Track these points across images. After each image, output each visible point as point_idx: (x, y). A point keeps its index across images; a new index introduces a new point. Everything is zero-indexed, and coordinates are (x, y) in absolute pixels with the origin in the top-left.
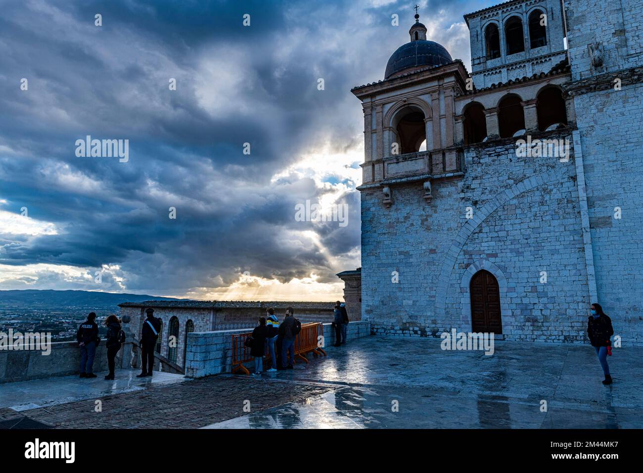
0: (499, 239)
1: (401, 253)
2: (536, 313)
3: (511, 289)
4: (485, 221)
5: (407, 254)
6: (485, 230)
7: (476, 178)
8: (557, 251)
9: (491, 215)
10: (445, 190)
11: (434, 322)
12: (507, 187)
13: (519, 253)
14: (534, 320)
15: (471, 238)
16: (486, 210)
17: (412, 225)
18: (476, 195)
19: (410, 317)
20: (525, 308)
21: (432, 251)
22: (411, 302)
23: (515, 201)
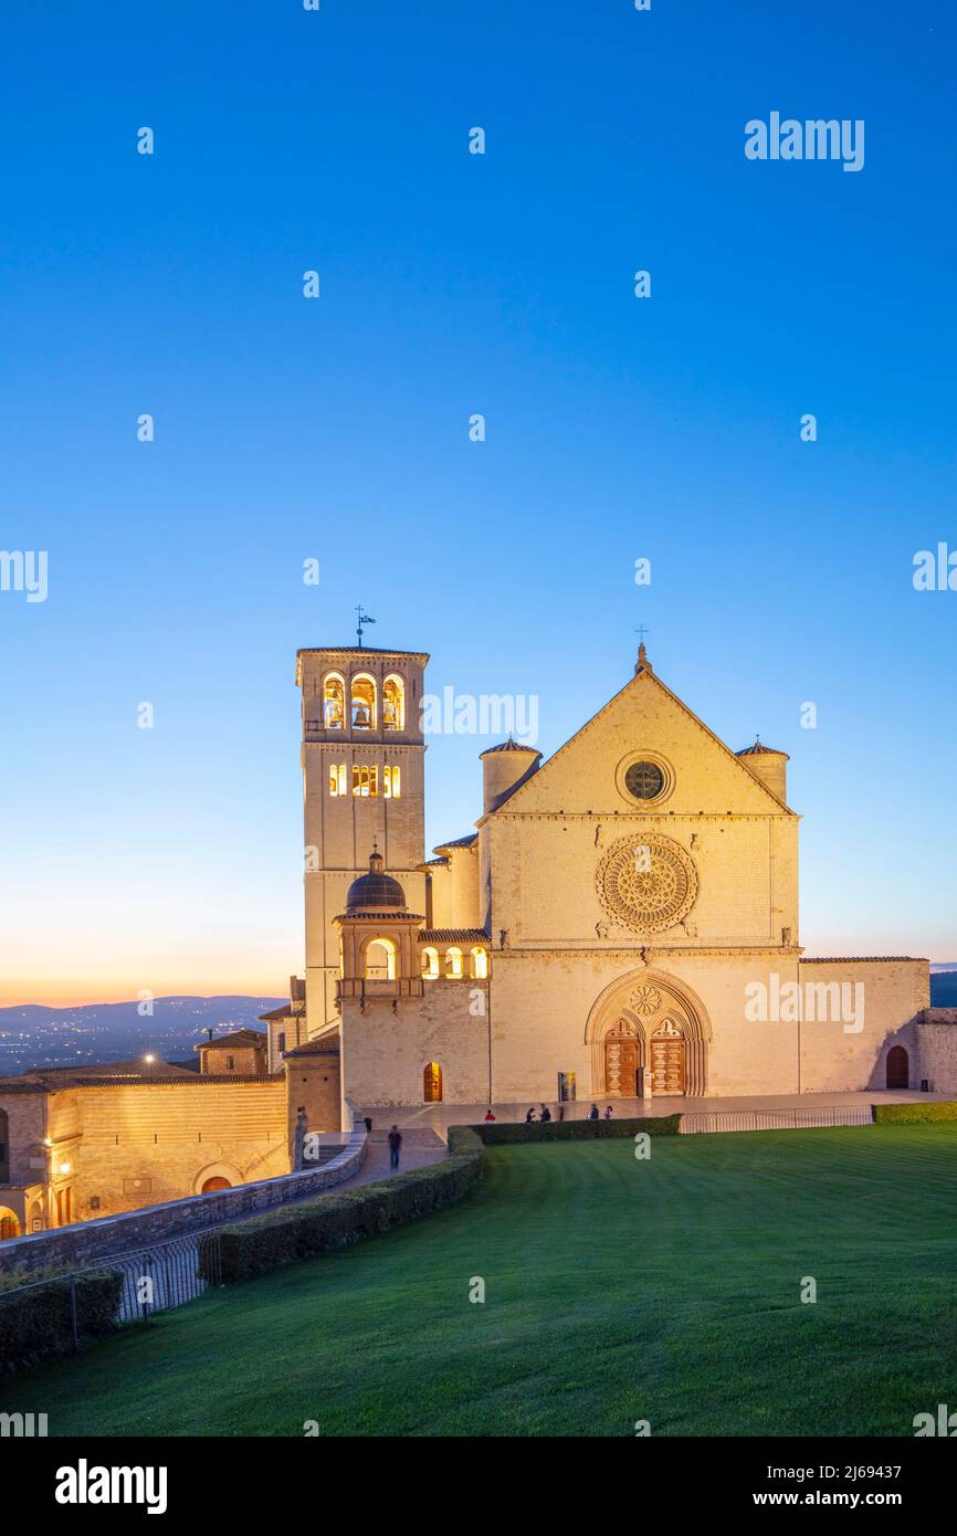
0: (444, 1044)
1: (375, 1050)
2: (463, 1088)
3: (449, 1075)
4: (436, 1032)
5: (381, 1052)
6: (436, 1037)
7: (430, 1002)
8: (475, 1053)
9: (439, 1028)
10: (410, 1008)
11: (400, 1096)
12: (451, 1010)
13: (455, 1053)
14: (461, 1092)
15: (426, 1042)
16: (437, 1024)
17: (385, 1031)
18: (430, 1014)
19: (383, 1094)
20: (456, 1085)
21: (400, 1050)
22: (383, 1084)
23: (454, 1021)
